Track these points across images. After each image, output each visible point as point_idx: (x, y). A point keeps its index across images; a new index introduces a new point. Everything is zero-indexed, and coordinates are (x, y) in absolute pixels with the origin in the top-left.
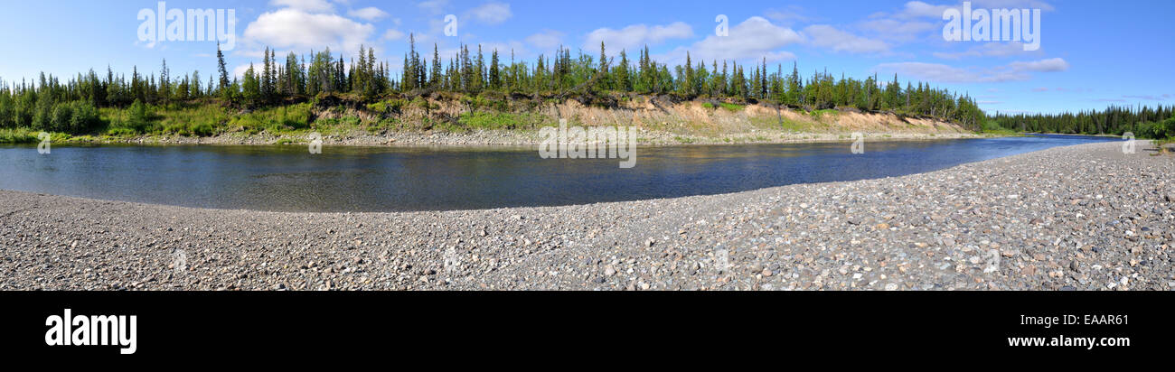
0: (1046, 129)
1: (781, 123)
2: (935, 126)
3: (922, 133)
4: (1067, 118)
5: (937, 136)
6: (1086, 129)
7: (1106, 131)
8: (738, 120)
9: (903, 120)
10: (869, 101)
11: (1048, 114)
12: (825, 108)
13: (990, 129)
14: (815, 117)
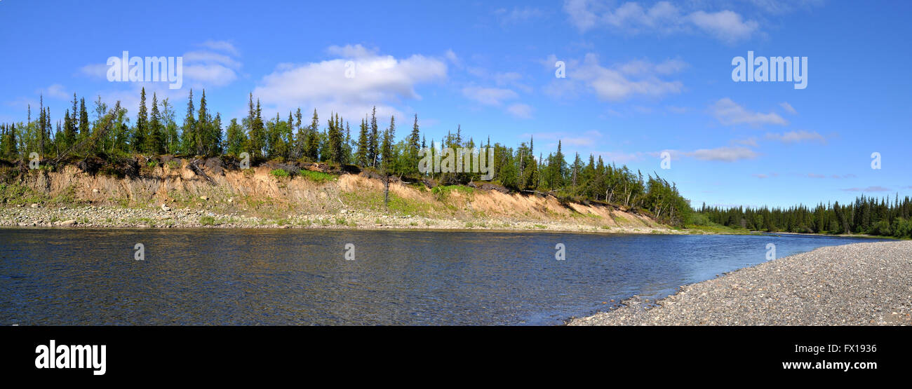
0: (772, 225)
1: (387, 201)
2: (612, 216)
3: (591, 224)
4: (801, 213)
5: (614, 230)
6: (827, 228)
7: (854, 230)
8: (323, 195)
9: (567, 206)
10: (521, 177)
11: (776, 208)
12: (455, 183)
13: (696, 223)
14: (438, 195)
